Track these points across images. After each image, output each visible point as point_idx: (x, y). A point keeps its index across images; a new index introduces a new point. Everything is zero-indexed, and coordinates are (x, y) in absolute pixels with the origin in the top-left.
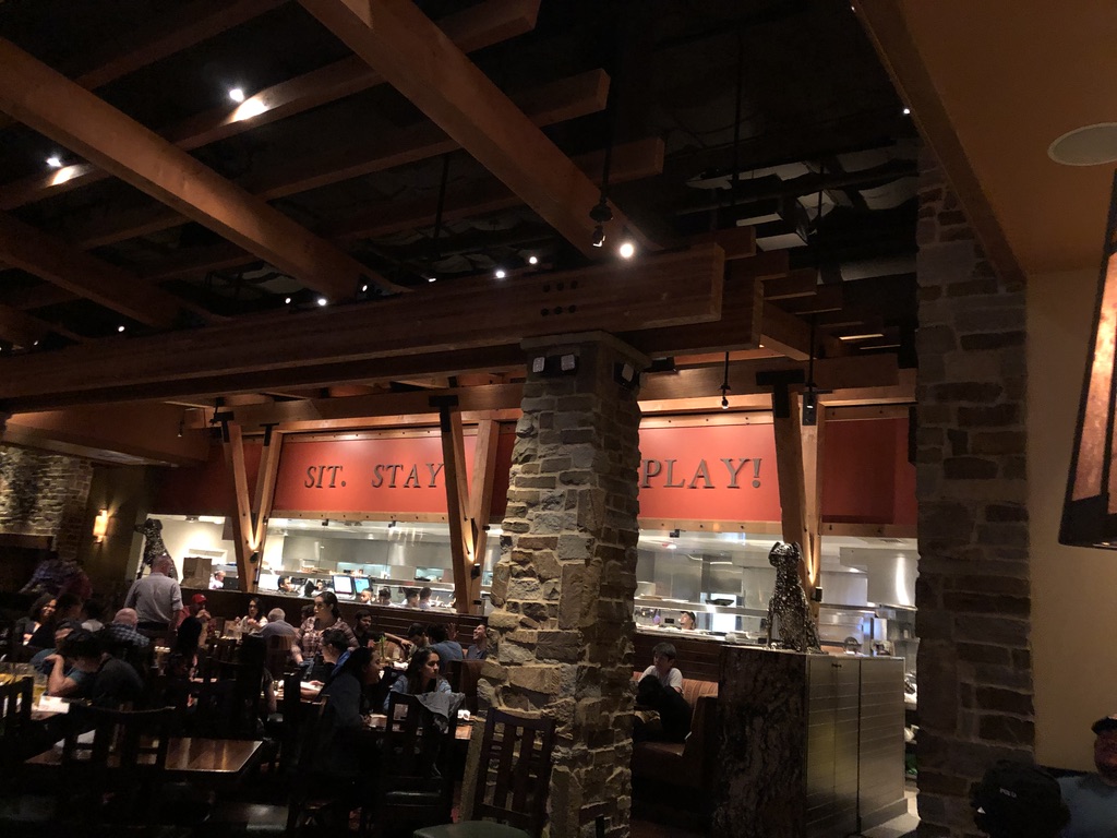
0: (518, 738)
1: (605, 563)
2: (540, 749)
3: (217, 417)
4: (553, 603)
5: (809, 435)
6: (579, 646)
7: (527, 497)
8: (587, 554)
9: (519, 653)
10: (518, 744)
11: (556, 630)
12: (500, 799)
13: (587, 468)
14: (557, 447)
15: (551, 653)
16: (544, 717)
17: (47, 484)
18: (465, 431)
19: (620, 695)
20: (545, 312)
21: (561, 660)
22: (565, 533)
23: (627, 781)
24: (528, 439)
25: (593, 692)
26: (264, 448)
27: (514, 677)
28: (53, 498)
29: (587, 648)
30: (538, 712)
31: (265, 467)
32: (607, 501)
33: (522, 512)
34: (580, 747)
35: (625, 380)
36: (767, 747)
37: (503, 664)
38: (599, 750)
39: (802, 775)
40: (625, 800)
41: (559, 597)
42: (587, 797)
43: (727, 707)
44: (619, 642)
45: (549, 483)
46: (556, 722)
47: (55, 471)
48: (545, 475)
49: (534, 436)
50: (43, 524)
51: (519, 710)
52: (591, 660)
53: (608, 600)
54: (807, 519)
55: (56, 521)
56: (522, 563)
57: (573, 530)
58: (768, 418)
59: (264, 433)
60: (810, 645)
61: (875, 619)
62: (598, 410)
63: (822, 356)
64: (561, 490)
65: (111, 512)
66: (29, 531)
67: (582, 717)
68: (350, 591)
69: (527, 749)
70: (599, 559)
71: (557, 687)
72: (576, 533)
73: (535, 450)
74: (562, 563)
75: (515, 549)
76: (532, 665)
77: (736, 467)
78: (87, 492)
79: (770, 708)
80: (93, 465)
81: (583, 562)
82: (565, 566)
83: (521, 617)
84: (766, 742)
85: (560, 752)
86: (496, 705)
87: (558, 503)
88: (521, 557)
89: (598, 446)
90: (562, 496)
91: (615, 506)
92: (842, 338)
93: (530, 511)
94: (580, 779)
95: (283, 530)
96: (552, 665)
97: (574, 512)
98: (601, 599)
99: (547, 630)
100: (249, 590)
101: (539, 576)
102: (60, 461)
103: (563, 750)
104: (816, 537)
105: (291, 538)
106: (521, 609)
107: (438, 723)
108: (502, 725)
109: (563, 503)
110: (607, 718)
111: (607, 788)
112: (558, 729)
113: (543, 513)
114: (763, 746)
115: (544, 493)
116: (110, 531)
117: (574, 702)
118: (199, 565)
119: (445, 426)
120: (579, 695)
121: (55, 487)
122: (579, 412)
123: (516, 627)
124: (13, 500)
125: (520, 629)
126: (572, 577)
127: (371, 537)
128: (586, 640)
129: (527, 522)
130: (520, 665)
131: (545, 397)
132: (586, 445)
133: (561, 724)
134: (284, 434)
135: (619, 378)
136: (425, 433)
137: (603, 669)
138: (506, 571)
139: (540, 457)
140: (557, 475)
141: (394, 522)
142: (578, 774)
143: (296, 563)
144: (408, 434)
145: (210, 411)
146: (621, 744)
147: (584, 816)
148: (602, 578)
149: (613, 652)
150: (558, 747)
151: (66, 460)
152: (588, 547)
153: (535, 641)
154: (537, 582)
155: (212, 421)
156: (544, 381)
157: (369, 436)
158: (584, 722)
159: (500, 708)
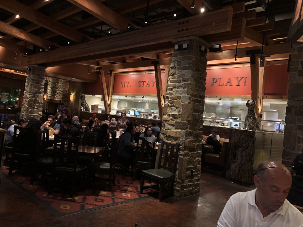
0: (170, 149)
1: (195, 103)
2: (175, 152)
3: (97, 69)
4: (179, 114)
5: (261, 70)
6: (186, 125)
7: (173, 85)
8: (189, 101)
9: (170, 127)
10: (170, 150)
11: (180, 121)
12: (165, 164)
13: (190, 76)
14: (181, 71)
15: (178, 127)
16: (177, 143)
17: (59, 87)
18: (161, 72)
19: (198, 139)
20: (179, 31)
21: (181, 129)
22: (183, 95)
23: (200, 162)
24: (173, 69)
25: (190, 138)
26: (110, 77)
27: (169, 133)
28: (60, 90)
29: (189, 126)
30: (175, 142)
31: (110, 82)
32: (196, 86)
33: (171, 90)
34: (186, 152)
35: (202, 51)
36: (242, 156)
37: (166, 130)
38: (192, 153)
39: (252, 164)
40: (199, 166)
41: (181, 112)
42: (188, 165)
43: (232, 145)
44: (198, 125)
45: (179, 81)
46: (179, 145)
47: (60, 84)
48: (178, 79)
49: (175, 68)
50: (58, 97)
51: (170, 142)
52: (190, 129)
53: (195, 113)
54: (259, 94)
55: (61, 96)
56: (171, 103)
57: (185, 94)
58: (249, 65)
59: (110, 73)
60: (257, 129)
61: (280, 125)
62: (194, 60)
63: (267, 45)
64: (182, 83)
65: (74, 94)
66: (55, 99)
67: (187, 144)
68: (134, 115)
69: (172, 152)
70: (193, 102)
71: (180, 136)
72: (186, 95)
73: (175, 72)
74: (182, 103)
75: (170, 100)
76: (174, 130)
77: (239, 80)
78: (68, 89)
79: (244, 145)
80: (69, 82)
81: (188, 103)
82: (183, 104)
83: (171, 118)
84: (242, 154)
85: (181, 153)
86: (164, 140)
87: (181, 87)
88: (171, 102)
89: (193, 70)
90: (182, 85)
91: (198, 88)
92: (274, 39)
93: (174, 89)
94: (186, 160)
95: (117, 99)
96: (179, 130)
97: (186, 89)
98: (193, 113)
99: (178, 121)
100: (108, 114)
101: (176, 107)
102: (61, 81)
103: (182, 152)
104: (262, 99)
105: (120, 101)
106: (171, 115)
107: (150, 144)
108: (166, 145)
109: (183, 87)
110: (194, 145)
111: (194, 163)
112: (180, 147)
113: (177, 90)
114: (241, 155)
115: (178, 84)
116: (74, 99)
117: (185, 140)
118: (95, 107)
119: (156, 70)
120: (186, 138)
121: (60, 88)
122: (188, 60)
123: (169, 120)
124: (51, 91)
125: (170, 121)
126: (185, 107)
127: (140, 101)
128: (188, 124)
129: (173, 92)
130: (170, 130)
131: (179, 56)
132: (190, 70)
133: (181, 145)
134: (115, 73)
135: (201, 50)
136: (151, 72)
137: (193, 132)
138: (167, 106)
139: (177, 74)
140: (181, 79)
141: (144, 96)
142: (186, 158)
143: (121, 108)
144: (147, 73)
145: (96, 67)
146: (198, 152)
147: (187, 169)
148: (194, 108)
149: (197, 127)
150: (180, 151)
151: (62, 81)
152: (189, 99)
153: (175, 124)
154: (175, 108)
155: (96, 70)
156: (178, 52)
157: (137, 73)
158: (188, 145)
159: (165, 141)
